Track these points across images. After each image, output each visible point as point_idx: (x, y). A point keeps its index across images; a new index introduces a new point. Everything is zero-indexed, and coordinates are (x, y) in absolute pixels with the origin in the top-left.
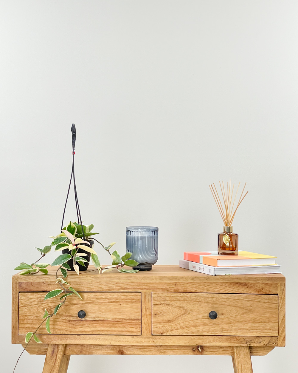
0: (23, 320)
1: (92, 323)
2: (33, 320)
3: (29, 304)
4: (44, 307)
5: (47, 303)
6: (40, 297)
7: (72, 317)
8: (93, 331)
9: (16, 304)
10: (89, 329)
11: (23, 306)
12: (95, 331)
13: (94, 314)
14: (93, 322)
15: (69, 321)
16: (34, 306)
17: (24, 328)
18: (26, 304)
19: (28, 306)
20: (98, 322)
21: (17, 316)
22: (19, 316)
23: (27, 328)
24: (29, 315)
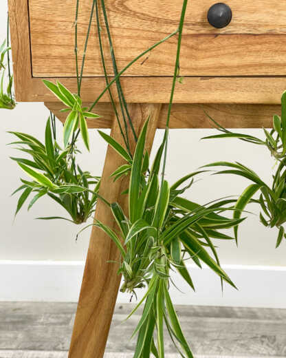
0: (44, 34)
1: (247, 44)
8: (250, 66)
10: (236, 61)
12: (256, 65)
13: (253, 16)
14: (248, 41)
17: (48, 56)
20: (264, 40)
21: (24, 21)
22: (31, 22)
23: (56, 57)
24: (60, 19)
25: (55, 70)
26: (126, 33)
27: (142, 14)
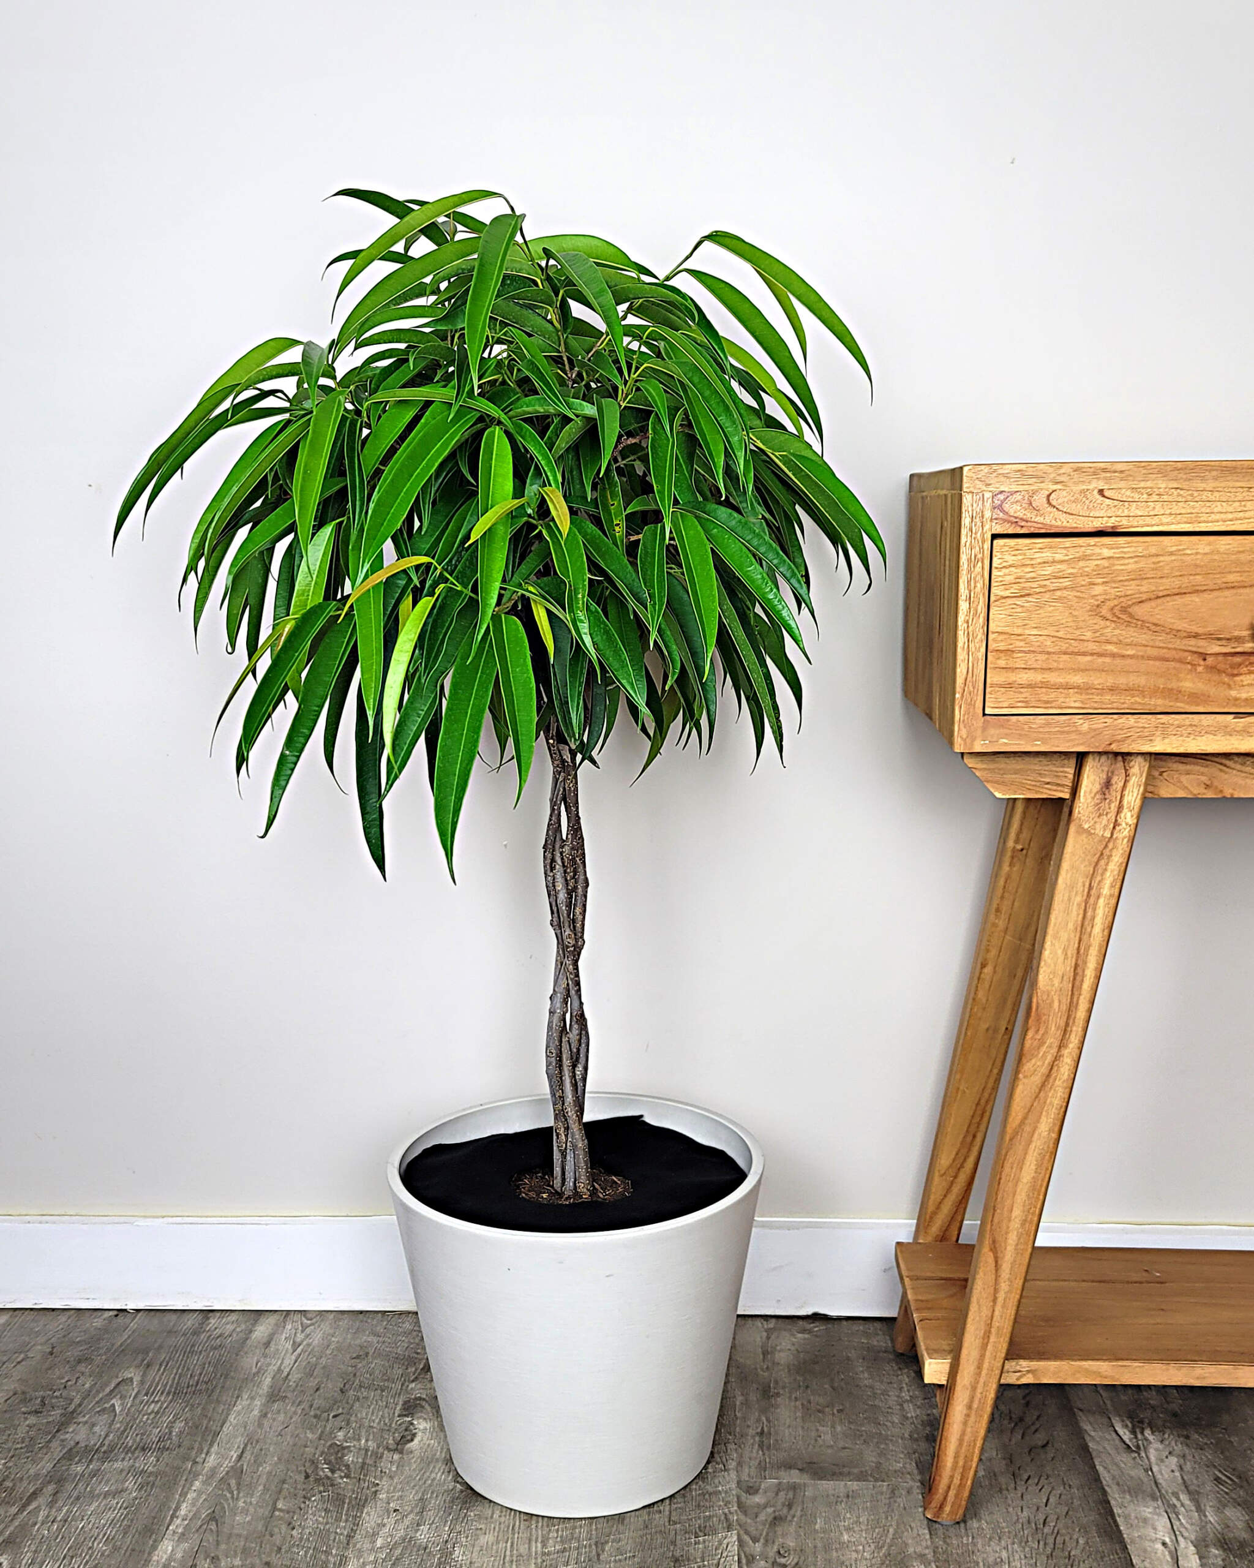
0: (1009, 652)
2: (1049, 653)
3: (1035, 585)
4: (1099, 597)
5: (1114, 582)
6: (1085, 558)
7: (1219, 639)
9: (979, 585)
11: (1007, 593)
15: (1204, 656)
16: (1058, 593)
17: (1010, 686)
18: (1024, 588)
19: (1028, 595)
21: (981, 636)
22: (991, 636)
23: (1022, 686)
24: (1035, 632)
25: (1019, 704)
26: (1130, 652)
27: (1156, 625)
